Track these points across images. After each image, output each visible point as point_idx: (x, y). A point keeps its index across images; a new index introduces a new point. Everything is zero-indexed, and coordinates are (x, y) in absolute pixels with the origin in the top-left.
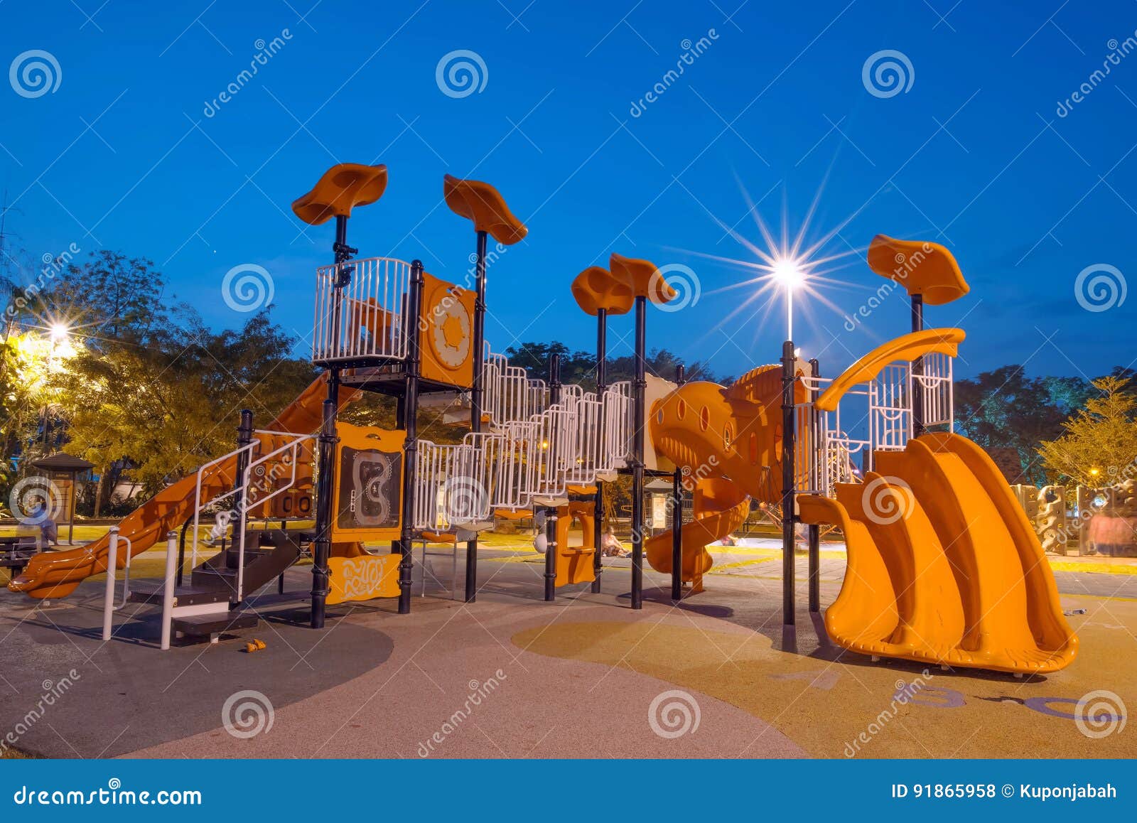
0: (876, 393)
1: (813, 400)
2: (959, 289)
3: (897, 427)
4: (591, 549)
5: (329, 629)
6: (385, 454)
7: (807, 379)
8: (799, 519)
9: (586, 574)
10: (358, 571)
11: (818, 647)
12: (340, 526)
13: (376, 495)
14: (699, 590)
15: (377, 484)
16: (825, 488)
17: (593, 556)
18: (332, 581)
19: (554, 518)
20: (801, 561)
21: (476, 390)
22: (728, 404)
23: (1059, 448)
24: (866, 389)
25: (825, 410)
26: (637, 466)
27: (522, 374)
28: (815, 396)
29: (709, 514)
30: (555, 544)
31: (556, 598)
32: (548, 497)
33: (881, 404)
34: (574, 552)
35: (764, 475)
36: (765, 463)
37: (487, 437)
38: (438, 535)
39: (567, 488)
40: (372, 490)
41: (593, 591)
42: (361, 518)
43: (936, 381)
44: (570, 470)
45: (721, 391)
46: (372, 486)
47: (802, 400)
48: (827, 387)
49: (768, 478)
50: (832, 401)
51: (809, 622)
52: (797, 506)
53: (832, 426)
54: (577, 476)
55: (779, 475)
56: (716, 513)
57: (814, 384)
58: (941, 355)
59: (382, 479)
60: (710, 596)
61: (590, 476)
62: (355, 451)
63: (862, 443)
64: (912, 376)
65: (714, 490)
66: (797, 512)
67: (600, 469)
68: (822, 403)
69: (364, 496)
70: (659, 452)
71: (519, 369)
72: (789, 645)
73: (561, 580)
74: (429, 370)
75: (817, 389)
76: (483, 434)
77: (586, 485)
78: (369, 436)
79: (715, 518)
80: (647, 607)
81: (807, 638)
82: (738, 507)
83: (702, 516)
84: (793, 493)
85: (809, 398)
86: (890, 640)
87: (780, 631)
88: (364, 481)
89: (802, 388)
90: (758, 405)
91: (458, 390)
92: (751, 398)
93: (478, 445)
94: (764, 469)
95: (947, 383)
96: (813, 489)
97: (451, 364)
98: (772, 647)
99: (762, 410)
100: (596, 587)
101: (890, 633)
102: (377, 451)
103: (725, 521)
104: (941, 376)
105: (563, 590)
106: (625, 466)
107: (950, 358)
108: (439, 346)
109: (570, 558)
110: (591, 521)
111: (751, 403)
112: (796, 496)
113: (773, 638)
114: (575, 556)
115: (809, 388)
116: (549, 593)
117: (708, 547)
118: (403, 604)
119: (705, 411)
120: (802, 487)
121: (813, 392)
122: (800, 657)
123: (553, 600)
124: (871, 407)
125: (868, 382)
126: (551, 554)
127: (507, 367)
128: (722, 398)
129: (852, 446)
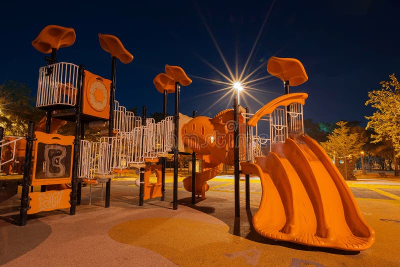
0: (272, 120)
1: (246, 122)
2: (304, 78)
3: (280, 134)
4: (161, 184)
5: (29, 225)
6: (63, 146)
7: (244, 114)
8: (241, 172)
9: (158, 194)
10: (47, 198)
11: (250, 231)
12: (36, 177)
13: (57, 164)
14: (203, 199)
15: (58, 159)
16: (252, 159)
17: (161, 186)
18: (31, 203)
19: (143, 172)
20: (242, 184)
21: (111, 120)
22: (212, 125)
23: (326, 144)
24: (268, 118)
25: (251, 126)
26: (175, 151)
27: (132, 115)
28: (247, 120)
29: (207, 169)
30: (143, 182)
31: (144, 204)
32: (137, 164)
33: (274, 124)
34: (152, 185)
35: (227, 154)
36: (227, 149)
37: (114, 139)
38: (89, 180)
39: (145, 160)
40: (55, 162)
41: (162, 200)
42: (49, 174)
43: (296, 115)
44: (149, 152)
45: (210, 120)
46: (56, 160)
47: (242, 122)
48: (252, 117)
49: (228, 155)
50: (254, 122)
51: (246, 215)
52: (240, 167)
53: (254, 134)
54: (152, 155)
55: (233, 153)
56: (210, 169)
57: (247, 116)
58: (298, 104)
59: (61, 157)
60: (208, 202)
61: (155, 155)
62: (46, 144)
63: (267, 140)
64: (287, 112)
65: (210, 159)
66: (240, 169)
67: (160, 152)
68: (250, 123)
69: (51, 165)
70: (186, 145)
71: (131, 112)
72: (236, 231)
73: (147, 196)
74: (86, 111)
75: (248, 118)
76: (112, 138)
77: (153, 159)
78: (54, 138)
79: (209, 171)
80: (180, 208)
81: (245, 225)
82: (218, 166)
83: (205, 170)
84: (238, 161)
85: (245, 122)
86: (283, 231)
87: (233, 221)
88: (50, 158)
89: (242, 118)
90: (224, 125)
91: (104, 120)
92: (221, 122)
93: (110, 142)
94: (227, 151)
95: (301, 115)
96: (247, 159)
97: (98, 109)
98: (229, 232)
99: (226, 127)
100: (162, 199)
101: (283, 226)
102: (59, 145)
103: (213, 172)
104: (298, 112)
105: (147, 201)
106: (171, 151)
107: (302, 105)
108: (92, 101)
109: (150, 188)
110: (160, 172)
111: (221, 125)
112: (240, 162)
113: (230, 226)
114: (153, 187)
115: (245, 117)
116: (141, 202)
117: (207, 182)
118: (72, 211)
119: (203, 128)
120: (242, 159)
121: (246, 119)
122: (241, 238)
123: (143, 205)
124: (271, 125)
125: (269, 115)
126: (142, 186)
127: (126, 112)
128: (210, 123)
129: (263, 141)
